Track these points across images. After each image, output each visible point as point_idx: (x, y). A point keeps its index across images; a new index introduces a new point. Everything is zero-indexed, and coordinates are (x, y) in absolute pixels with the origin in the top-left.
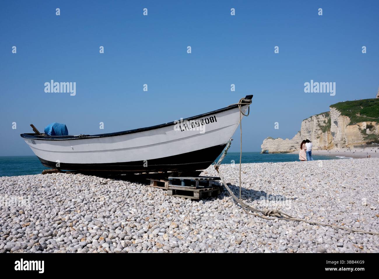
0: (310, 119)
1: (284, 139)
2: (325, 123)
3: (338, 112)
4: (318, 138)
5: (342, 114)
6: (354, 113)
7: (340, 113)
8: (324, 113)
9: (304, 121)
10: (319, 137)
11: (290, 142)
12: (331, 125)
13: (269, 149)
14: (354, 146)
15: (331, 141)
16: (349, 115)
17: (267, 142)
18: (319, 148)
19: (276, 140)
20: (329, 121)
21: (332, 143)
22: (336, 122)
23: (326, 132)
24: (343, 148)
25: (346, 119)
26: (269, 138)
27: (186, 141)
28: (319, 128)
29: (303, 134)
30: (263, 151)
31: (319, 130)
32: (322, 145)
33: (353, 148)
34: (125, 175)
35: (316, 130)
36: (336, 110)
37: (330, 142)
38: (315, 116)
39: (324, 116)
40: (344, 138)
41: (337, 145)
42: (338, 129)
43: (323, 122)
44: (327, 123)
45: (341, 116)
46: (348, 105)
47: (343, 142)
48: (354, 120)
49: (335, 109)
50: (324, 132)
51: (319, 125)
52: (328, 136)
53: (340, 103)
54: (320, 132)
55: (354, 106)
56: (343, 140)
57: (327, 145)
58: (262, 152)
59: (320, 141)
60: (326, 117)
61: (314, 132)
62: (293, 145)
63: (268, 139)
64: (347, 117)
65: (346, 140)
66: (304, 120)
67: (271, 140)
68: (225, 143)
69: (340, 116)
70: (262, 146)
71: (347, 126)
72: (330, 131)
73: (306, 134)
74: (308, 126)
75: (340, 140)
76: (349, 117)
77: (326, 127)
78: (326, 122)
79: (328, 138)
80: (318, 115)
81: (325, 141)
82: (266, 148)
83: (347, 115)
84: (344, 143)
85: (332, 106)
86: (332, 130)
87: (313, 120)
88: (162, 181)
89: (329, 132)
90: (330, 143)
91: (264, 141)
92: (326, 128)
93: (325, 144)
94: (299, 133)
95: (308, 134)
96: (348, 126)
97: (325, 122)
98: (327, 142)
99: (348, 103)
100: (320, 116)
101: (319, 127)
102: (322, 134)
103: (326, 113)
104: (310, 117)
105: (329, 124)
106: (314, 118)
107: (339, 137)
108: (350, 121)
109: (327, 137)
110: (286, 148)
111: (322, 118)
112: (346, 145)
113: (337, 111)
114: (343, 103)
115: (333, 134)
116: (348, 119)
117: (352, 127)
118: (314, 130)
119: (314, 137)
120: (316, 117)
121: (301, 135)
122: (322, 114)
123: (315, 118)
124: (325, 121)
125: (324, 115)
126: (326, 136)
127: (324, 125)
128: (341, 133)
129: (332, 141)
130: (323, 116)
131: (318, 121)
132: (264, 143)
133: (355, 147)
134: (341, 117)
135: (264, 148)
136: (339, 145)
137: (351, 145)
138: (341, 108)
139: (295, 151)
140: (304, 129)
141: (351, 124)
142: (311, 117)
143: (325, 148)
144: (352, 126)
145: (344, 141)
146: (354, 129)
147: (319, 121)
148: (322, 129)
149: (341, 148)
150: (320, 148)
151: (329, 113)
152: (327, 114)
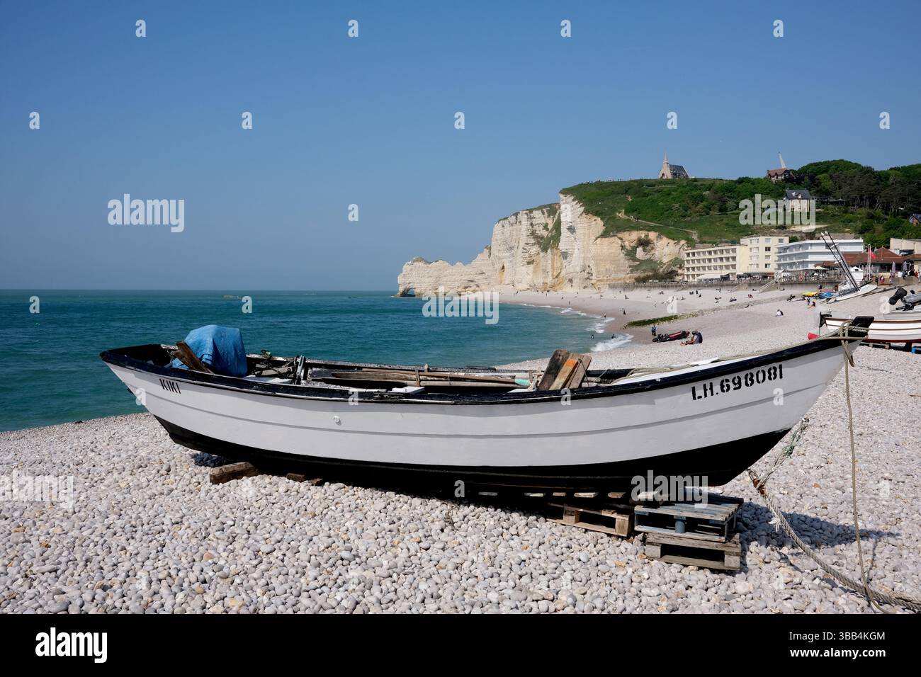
0: (514, 218)
1: (453, 263)
2: (547, 229)
3: (578, 206)
4: (529, 263)
5: (586, 212)
6: (614, 210)
7: (583, 208)
8: (545, 206)
9: (499, 222)
10: (533, 261)
11: (467, 270)
12: (560, 235)
13: (415, 286)
14: (609, 285)
15: (560, 273)
16: (602, 213)
17: (411, 270)
18: (531, 286)
19: (434, 264)
20: (558, 225)
21: (561, 275)
22: (572, 229)
23: (549, 251)
24: (585, 287)
25: (594, 223)
26: (417, 260)
27: (697, 423)
28: (533, 241)
29: (497, 254)
30: (401, 289)
31: (533, 244)
32: (539, 281)
33: (606, 290)
34: (494, 494)
35: (527, 244)
36: (573, 200)
37: (555, 274)
38: (524, 212)
39: (546, 214)
40: (589, 266)
41: (571, 281)
42: (578, 245)
43: (541, 227)
44: (552, 230)
45: (584, 215)
46: (600, 192)
47: (585, 275)
48: (612, 226)
49: (572, 198)
50: (545, 249)
51: (533, 233)
52: (553, 260)
53: (582, 186)
54: (535, 249)
55: (613, 193)
56: (587, 271)
57: (549, 280)
58: (399, 293)
59: (535, 272)
60: (549, 216)
61: (521, 250)
62: (471, 277)
63: (415, 261)
64: (596, 218)
65: (594, 271)
66: (500, 220)
67: (422, 264)
68: (788, 427)
69: (581, 215)
70: (400, 279)
71: (597, 239)
72: (557, 248)
73: (504, 254)
74: (507, 234)
75: (578, 269)
76: (601, 219)
77: (549, 239)
78: (550, 227)
79: (553, 266)
80: (531, 211)
81: (545, 272)
82: (410, 283)
83: (596, 214)
84: (588, 278)
85: (566, 192)
86: (563, 246)
87: (520, 222)
88: (605, 514)
89: (555, 251)
90: (557, 277)
91: (406, 268)
92: (548, 242)
93: (545, 278)
94: (486, 251)
95: (508, 254)
96: (599, 239)
97: (546, 227)
98: (550, 273)
99: (600, 185)
100: (537, 214)
101: (534, 238)
102: (539, 254)
103: (550, 206)
104: (513, 215)
105: (556, 231)
106: (523, 217)
107: (577, 263)
108: (604, 228)
109: (550, 262)
110: (457, 284)
111: (540, 218)
112: (593, 282)
113: (575, 203)
114: (589, 184)
115: (565, 255)
116: (598, 224)
117: (606, 241)
118: (522, 245)
119: (521, 259)
120: (526, 214)
121: (490, 254)
122: (540, 208)
123: (526, 216)
124: (547, 225)
125: (545, 211)
126: (547, 259)
127: (545, 233)
128: (582, 255)
129: (562, 273)
130: (543, 213)
131: (531, 224)
132: (404, 270)
133: (612, 287)
134: (585, 218)
135: (404, 283)
136: (574, 281)
137: (603, 283)
138: (584, 198)
139: (477, 291)
140: (499, 242)
141: (605, 235)
142: (516, 214)
143: (547, 288)
144: (607, 239)
145: (589, 273)
146: (612, 247)
147: (534, 223)
148: (539, 243)
149: (582, 288)
150: (533, 287)
151: (557, 207)
152: (553, 210)
